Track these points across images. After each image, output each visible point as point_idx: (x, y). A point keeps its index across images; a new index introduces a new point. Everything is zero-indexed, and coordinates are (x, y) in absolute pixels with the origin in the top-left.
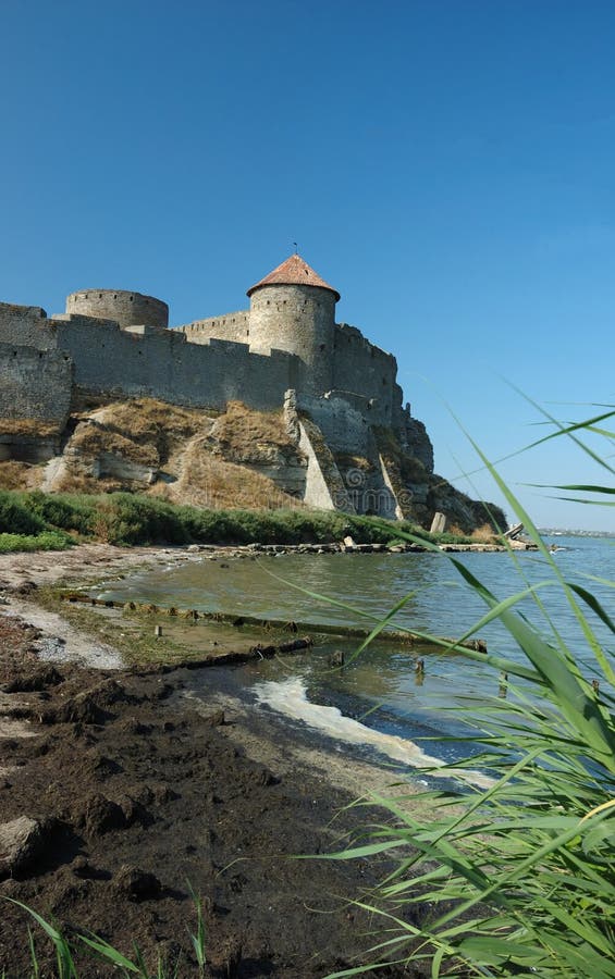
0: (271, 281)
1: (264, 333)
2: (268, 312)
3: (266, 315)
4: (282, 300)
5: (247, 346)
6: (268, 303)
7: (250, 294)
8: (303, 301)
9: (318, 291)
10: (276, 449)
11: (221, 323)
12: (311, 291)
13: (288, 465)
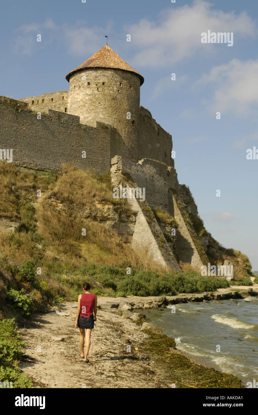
0: (91, 65)
1: (85, 109)
2: (88, 91)
3: (87, 95)
4: (101, 81)
5: (78, 118)
6: (89, 83)
7: (68, 78)
8: (118, 83)
9: (129, 75)
10: (111, 207)
11: (40, 102)
12: (124, 75)
13: (121, 221)
